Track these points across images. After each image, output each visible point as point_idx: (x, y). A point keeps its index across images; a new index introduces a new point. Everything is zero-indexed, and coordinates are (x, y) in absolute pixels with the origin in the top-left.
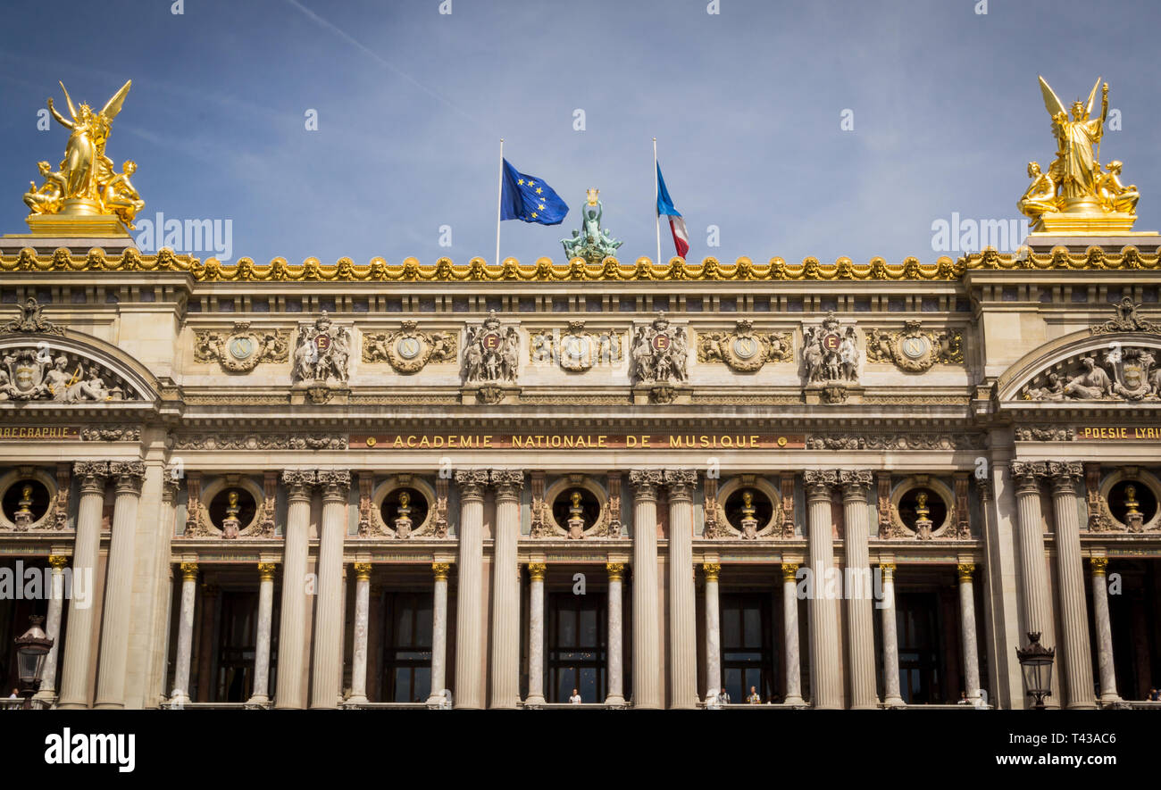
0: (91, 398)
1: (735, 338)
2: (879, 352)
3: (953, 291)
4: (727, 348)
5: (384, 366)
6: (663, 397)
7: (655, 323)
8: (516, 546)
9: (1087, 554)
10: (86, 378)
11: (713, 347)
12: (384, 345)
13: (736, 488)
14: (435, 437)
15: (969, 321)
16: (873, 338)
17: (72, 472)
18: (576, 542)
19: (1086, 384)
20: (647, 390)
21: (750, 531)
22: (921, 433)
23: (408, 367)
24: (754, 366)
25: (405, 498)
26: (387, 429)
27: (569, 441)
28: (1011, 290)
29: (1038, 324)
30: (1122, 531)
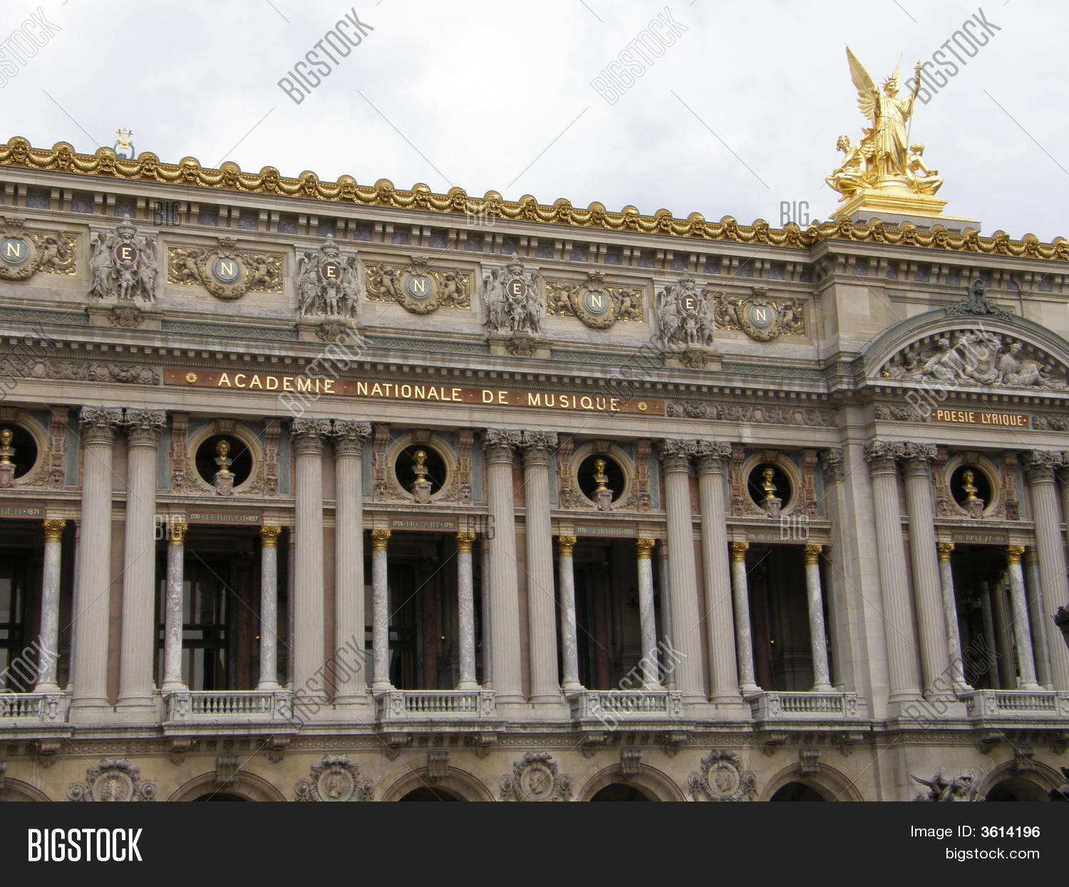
1: (584, 290)
2: (727, 318)
3: (801, 259)
4: (578, 300)
6: (524, 350)
7: (508, 267)
8: (360, 509)
9: (939, 539)
11: (562, 299)
12: (196, 264)
13: (590, 454)
14: (268, 378)
15: (811, 293)
16: (721, 303)
18: (425, 507)
20: (504, 340)
21: (604, 502)
23: (228, 293)
24: (607, 323)
26: (210, 364)
27: (419, 392)
28: (863, 262)
29: (883, 301)
30: (964, 517)
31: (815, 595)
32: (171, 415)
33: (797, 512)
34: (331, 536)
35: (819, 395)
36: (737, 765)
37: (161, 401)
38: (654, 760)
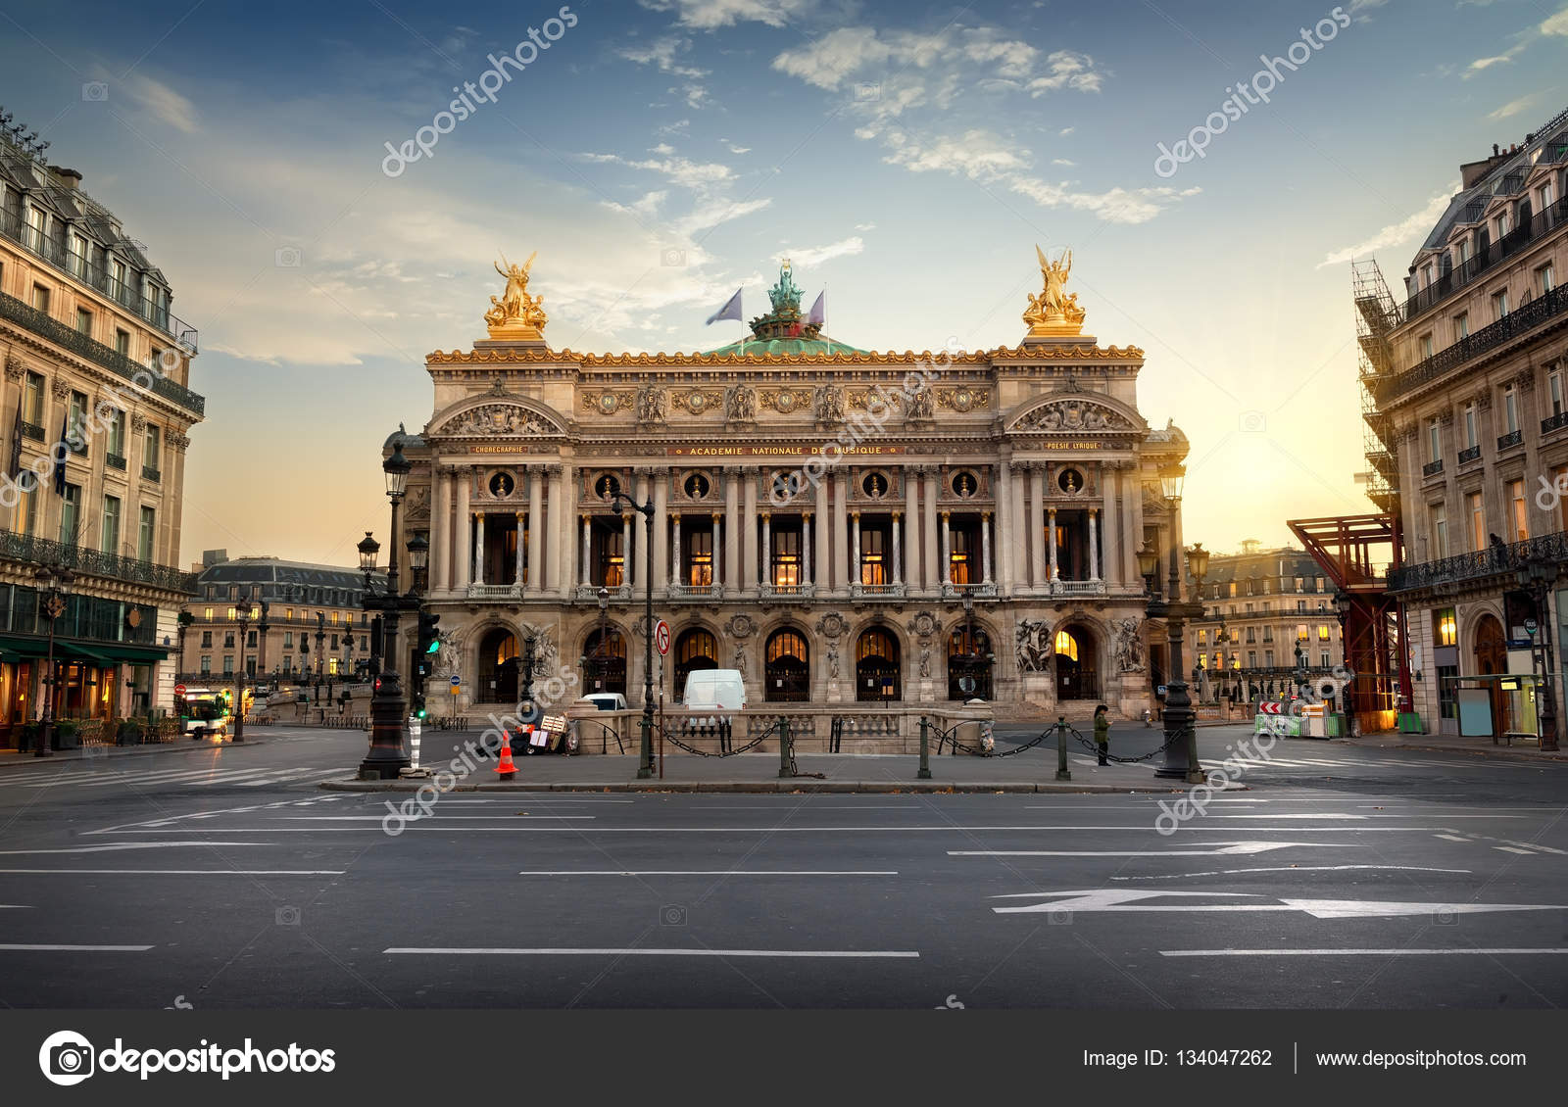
0: (533, 431)
2: (945, 402)
3: (983, 369)
4: (865, 399)
5: (683, 411)
8: (755, 505)
9: (1046, 508)
10: (530, 420)
11: (857, 399)
12: (683, 399)
13: (869, 474)
15: (991, 385)
16: (941, 394)
17: (525, 470)
19: (1049, 421)
21: (876, 496)
22: (964, 445)
23: (697, 411)
25: (697, 481)
26: (686, 446)
27: (782, 451)
28: (1014, 369)
29: (1027, 388)
30: (1065, 496)
31: (986, 537)
32: (671, 468)
33: (979, 497)
34: (741, 518)
35: (987, 439)
36: (933, 618)
37: (666, 463)
38: (890, 615)
